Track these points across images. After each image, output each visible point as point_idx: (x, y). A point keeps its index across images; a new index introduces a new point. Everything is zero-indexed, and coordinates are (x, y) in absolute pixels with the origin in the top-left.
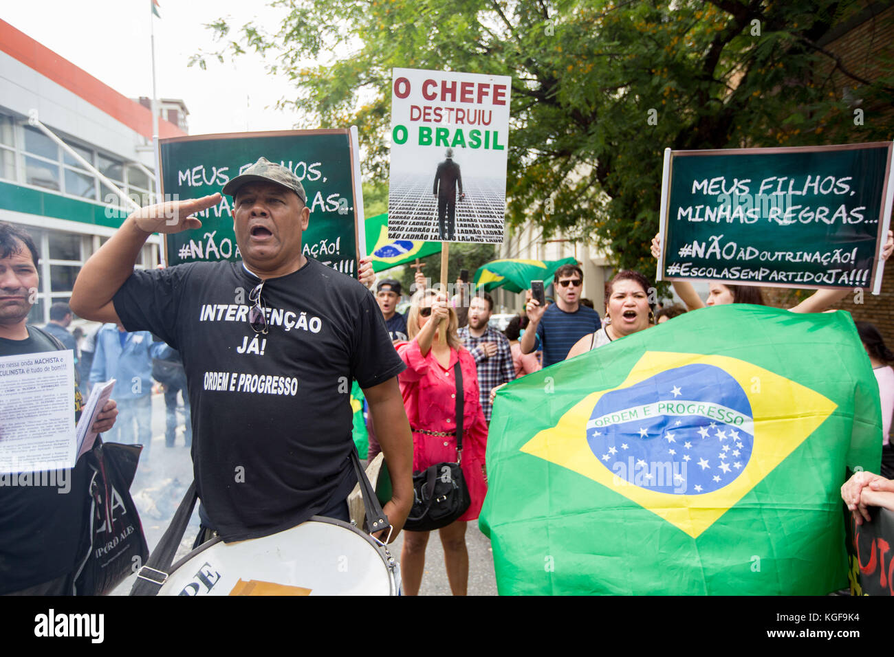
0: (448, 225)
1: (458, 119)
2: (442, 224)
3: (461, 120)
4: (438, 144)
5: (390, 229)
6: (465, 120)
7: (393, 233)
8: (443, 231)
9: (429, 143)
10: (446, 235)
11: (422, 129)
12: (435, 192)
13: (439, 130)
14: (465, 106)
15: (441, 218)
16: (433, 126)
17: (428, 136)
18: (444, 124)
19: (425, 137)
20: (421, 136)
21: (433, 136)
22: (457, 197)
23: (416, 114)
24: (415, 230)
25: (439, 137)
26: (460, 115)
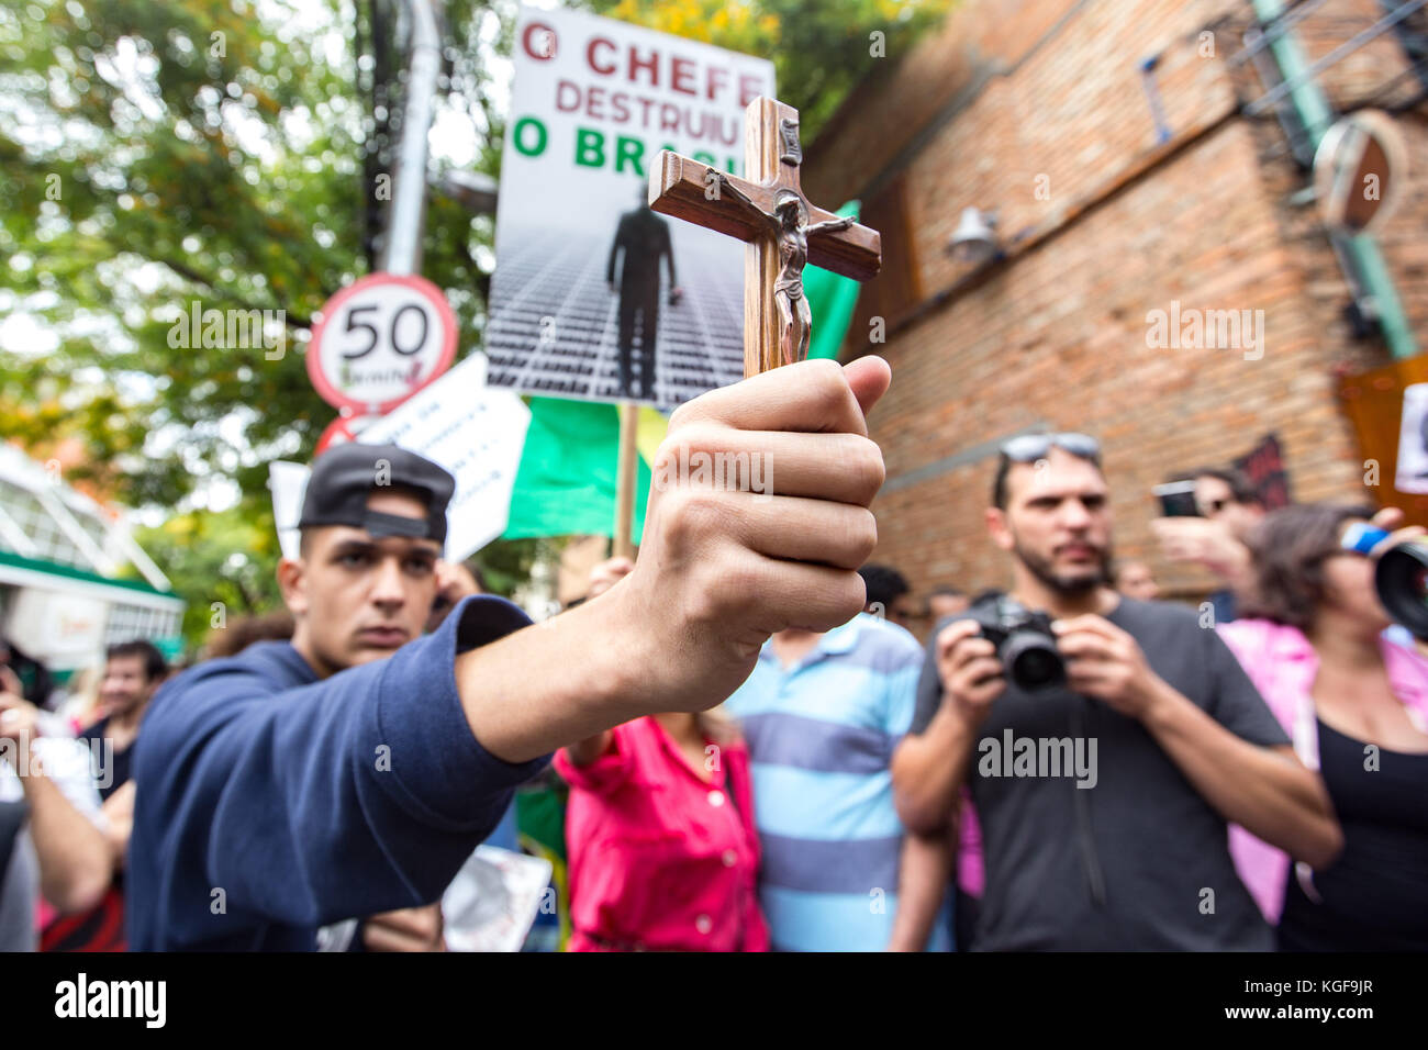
0: (642, 362)
1: (664, 124)
2: (624, 359)
3: (675, 126)
4: (620, 168)
5: (493, 360)
6: (682, 128)
7: (497, 370)
8: (626, 376)
9: (600, 162)
10: (636, 387)
11: (582, 134)
12: (611, 277)
13: (622, 142)
14: (681, 101)
15: (625, 344)
16: (611, 131)
17: (598, 147)
18: (633, 129)
19: (588, 151)
20: (581, 147)
21: (610, 150)
22: (664, 295)
23: (569, 98)
24: (558, 368)
25: (622, 156)
26: (671, 116)
